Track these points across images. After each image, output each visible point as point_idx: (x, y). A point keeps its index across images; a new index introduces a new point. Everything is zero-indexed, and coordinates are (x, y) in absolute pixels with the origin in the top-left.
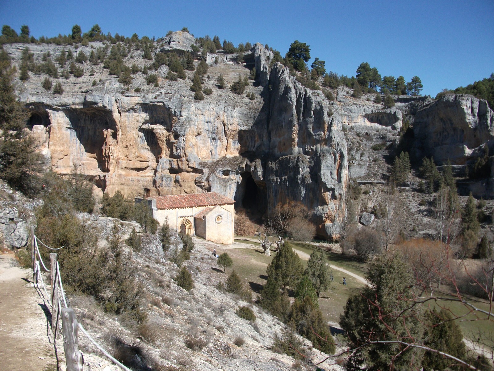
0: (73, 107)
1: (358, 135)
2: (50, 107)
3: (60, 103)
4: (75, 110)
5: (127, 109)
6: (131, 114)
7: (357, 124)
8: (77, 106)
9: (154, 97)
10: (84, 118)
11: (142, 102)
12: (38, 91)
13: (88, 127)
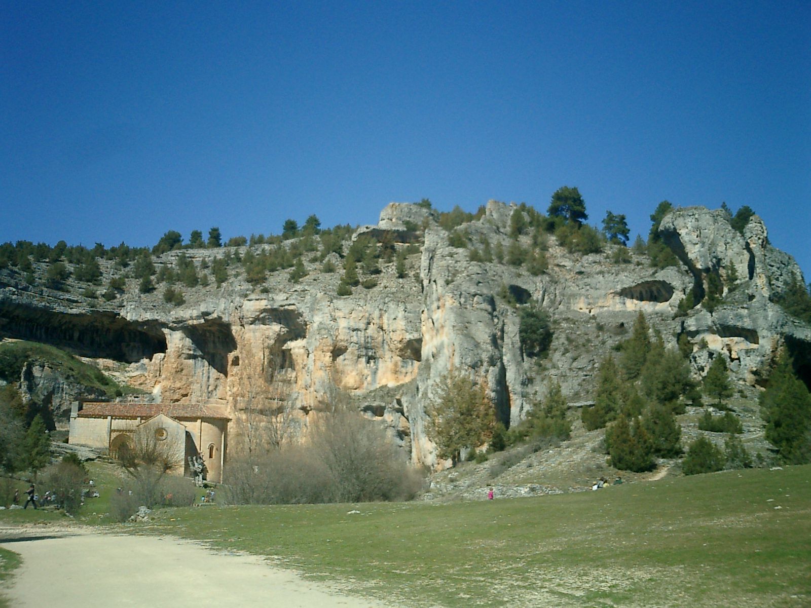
0: (190, 322)
1: (600, 328)
2: (165, 325)
3: (176, 318)
4: (194, 326)
5: (251, 319)
6: (257, 327)
7: (605, 309)
8: (195, 321)
9: (285, 298)
10: (212, 339)
11: (269, 307)
12: (154, 304)
13: (220, 354)
